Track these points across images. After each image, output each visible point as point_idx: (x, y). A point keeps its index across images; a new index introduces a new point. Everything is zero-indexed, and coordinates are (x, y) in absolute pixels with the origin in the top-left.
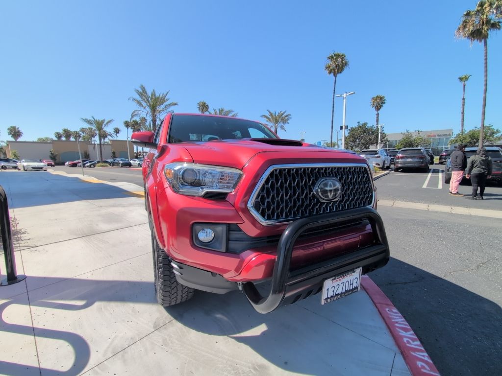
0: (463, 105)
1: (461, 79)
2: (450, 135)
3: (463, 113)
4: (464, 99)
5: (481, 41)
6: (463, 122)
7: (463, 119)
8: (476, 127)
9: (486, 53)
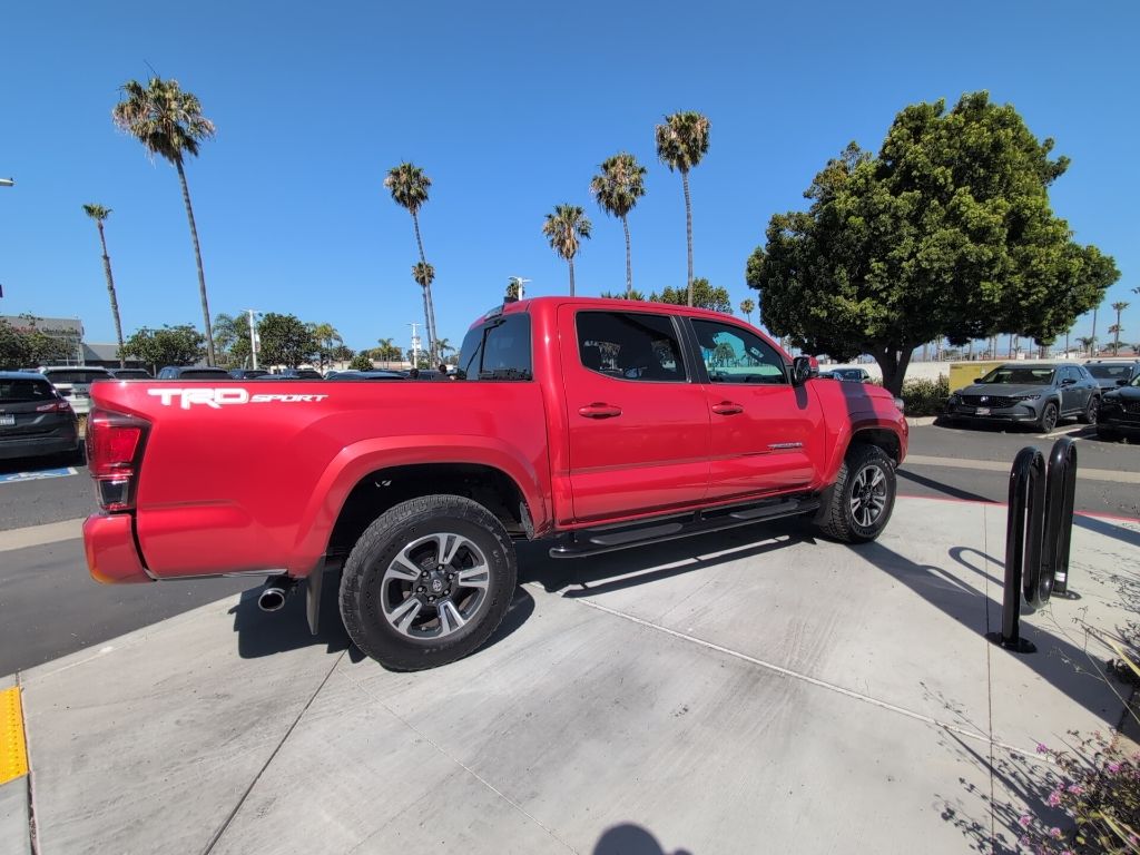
0: (109, 272)
1: (90, 210)
2: (76, 333)
3: (111, 288)
4: (106, 258)
5: (171, 160)
6: (116, 308)
7: (115, 303)
8: (166, 326)
9: (186, 188)
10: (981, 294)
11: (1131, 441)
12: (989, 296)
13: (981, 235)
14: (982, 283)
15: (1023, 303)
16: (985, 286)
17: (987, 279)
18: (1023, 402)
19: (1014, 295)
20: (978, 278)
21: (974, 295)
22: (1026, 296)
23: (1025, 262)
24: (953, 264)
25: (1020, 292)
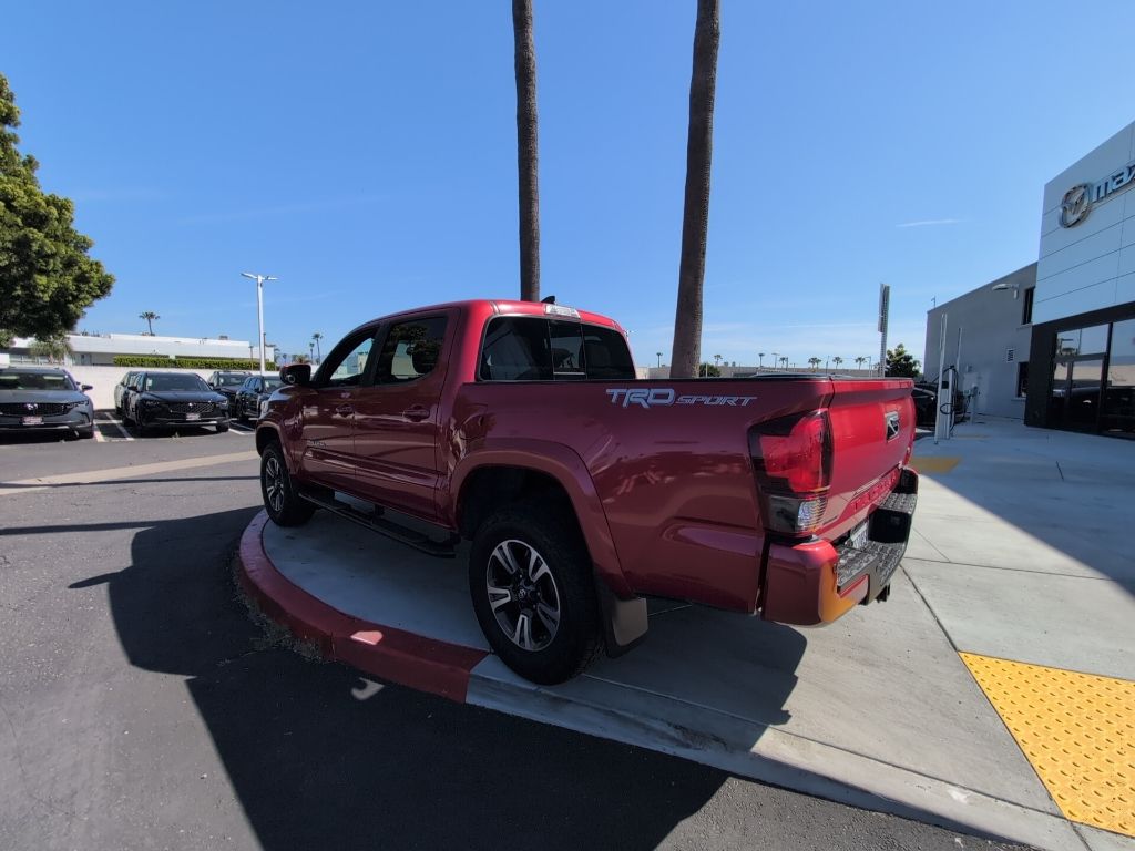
10: (35, 287)
11: (181, 435)
12: (43, 292)
13: (36, 219)
14: (37, 277)
15: (71, 306)
16: (41, 280)
17: (42, 272)
18: (75, 409)
19: (64, 296)
20: (33, 269)
21: (23, 287)
22: (76, 299)
23: (69, 264)
24: (9, 245)
25: (72, 295)
